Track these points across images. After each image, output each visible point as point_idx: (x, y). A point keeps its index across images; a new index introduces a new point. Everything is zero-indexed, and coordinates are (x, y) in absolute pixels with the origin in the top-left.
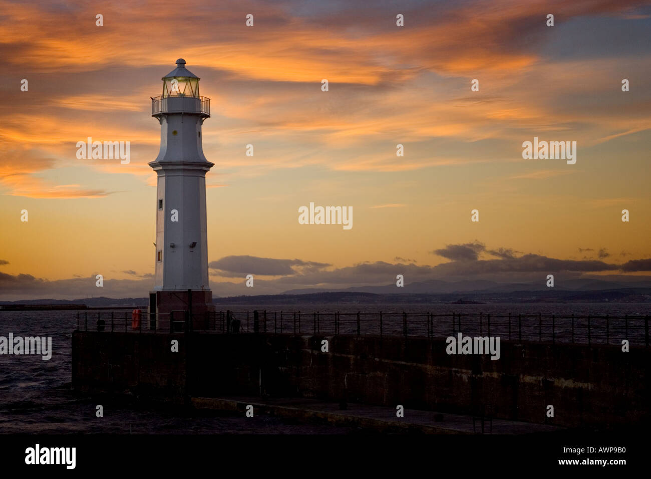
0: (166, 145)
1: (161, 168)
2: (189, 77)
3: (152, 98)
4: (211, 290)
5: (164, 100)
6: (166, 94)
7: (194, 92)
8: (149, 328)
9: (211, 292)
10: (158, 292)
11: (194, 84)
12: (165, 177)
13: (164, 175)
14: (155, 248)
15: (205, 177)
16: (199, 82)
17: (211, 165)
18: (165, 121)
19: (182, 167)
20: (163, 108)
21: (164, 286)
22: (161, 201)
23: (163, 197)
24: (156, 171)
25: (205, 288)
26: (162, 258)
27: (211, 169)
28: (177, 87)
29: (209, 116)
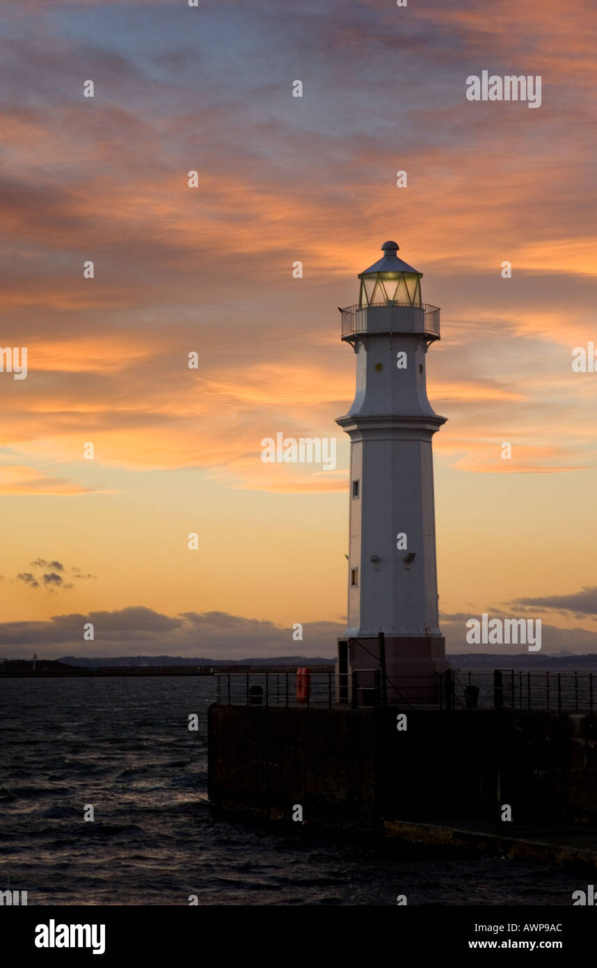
0: (364, 387)
1: (354, 427)
2: (403, 272)
3: (340, 309)
4: (443, 636)
5: (360, 313)
6: (364, 301)
7: (412, 299)
8: (338, 701)
9: (444, 639)
10: (352, 640)
11: (411, 284)
12: (361, 443)
13: (361, 439)
14: (347, 561)
15: (431, 442)
16: (421, 280)
17: (441, 421)
18: (362, 349)
19: (389, 425)
20: (361, 326)
21: (361, 629)
22: (356, 484)
23: (359, 476)
24: (349, 432)
25: (432, 631)
26: (359, 582)
27: (442, 427)
28: (390, 290)
29: (438, 338)
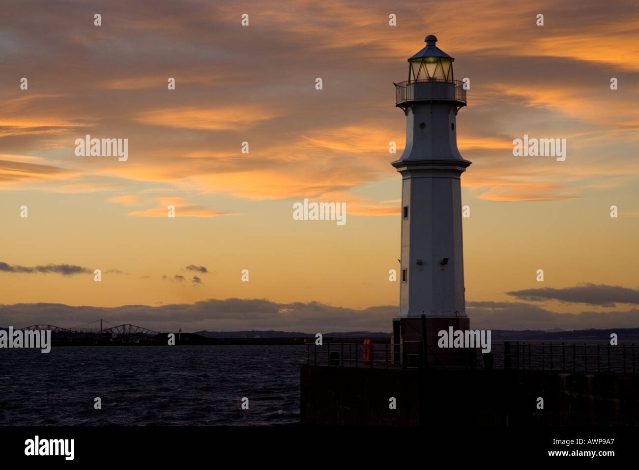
0: (412, 140)
1: (405, 168)
2: (440, 57)
3: (395, 84)
4: (468, 317)
5: (409, 87)
6: (412, 78)
7: (446, 77)
8: (393, 363)
9: (469, 319)
10: (403, 319)
11: (446, 66)
12: (410, 180)
13: (410, 177)
14: (399, 264)
15: (460, 179)
16: (453, 63)
17: (468, 164)
18: (411, 113)
19: (430, 167)
20: (410, 96)
21: (409, 312)
22: (406, 209)
23: (408, 203)
24: (401, 172)
25: (460, 314)
26: (408, 278)
27: (467, 169)
28: (431, 70)
29: (465, 105)
